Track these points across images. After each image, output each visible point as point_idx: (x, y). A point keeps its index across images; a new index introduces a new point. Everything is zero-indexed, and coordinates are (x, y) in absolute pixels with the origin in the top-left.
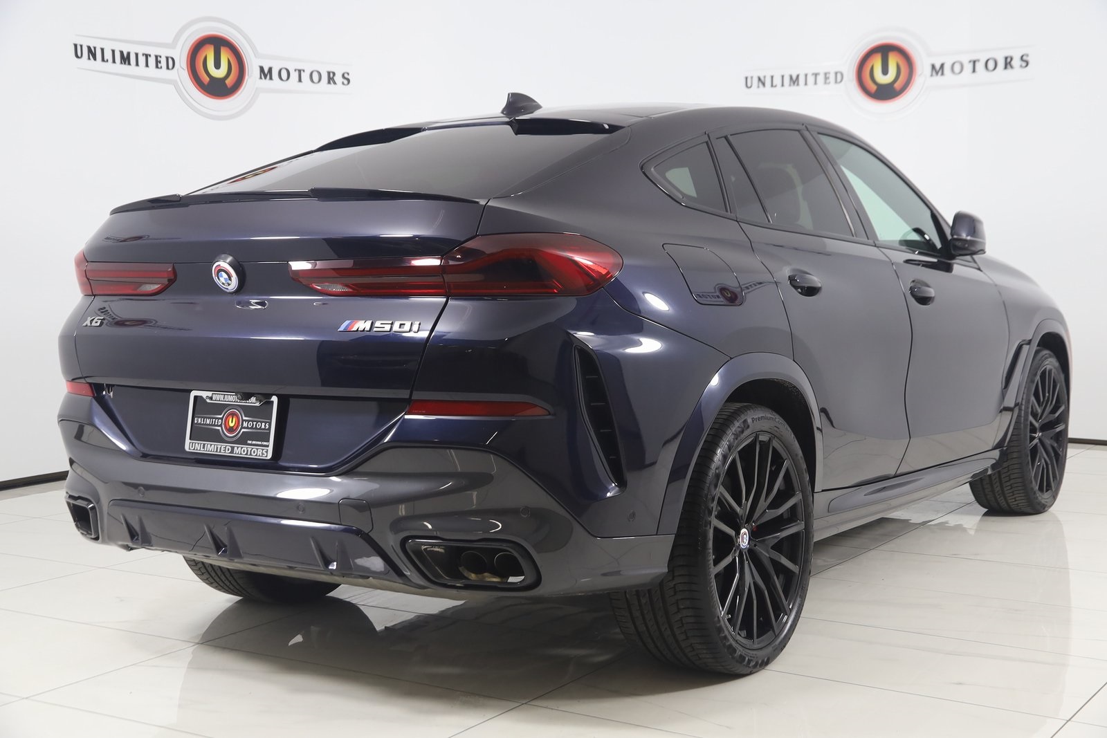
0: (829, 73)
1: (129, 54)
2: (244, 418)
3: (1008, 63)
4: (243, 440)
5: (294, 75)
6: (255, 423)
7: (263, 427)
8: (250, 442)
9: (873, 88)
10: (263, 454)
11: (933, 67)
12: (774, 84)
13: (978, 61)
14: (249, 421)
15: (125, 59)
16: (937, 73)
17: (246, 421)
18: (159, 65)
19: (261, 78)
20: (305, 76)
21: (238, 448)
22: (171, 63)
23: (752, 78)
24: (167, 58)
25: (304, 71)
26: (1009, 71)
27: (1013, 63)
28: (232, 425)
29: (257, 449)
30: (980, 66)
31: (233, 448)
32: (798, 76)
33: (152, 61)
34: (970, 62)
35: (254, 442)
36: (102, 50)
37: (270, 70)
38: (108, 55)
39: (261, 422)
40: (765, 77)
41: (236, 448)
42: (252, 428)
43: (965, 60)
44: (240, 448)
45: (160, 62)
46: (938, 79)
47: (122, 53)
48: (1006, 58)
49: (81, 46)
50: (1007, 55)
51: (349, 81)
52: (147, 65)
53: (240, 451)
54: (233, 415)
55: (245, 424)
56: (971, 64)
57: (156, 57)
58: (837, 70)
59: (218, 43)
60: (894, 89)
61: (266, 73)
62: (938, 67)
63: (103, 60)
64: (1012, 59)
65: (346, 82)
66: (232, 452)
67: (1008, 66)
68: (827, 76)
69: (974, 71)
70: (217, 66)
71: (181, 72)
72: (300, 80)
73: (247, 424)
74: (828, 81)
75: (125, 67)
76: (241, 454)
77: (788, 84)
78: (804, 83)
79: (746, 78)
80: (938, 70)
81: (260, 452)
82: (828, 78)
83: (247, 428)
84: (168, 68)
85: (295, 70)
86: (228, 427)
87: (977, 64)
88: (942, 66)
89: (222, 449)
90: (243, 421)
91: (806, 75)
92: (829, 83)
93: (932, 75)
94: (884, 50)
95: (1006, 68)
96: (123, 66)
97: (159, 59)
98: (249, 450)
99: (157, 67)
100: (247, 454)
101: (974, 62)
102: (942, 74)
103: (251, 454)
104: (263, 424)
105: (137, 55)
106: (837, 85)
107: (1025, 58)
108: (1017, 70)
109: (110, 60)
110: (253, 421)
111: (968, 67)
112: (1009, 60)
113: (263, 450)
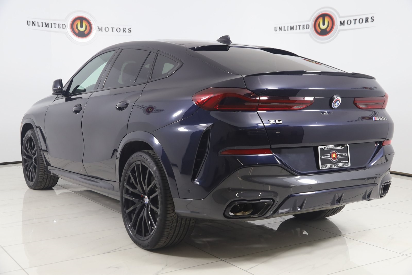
0: (304, 25)
1: (48, 24)
2: (338, 154)
3: (367, 20)
4: (339, 161)
5: (111, 30)
6: (342, 155)
7: (345, 156)
8: (342, 162)
9: (319, 30)
10: (347, 165)
11: (341, 22)
12: (285, 30)
13: (357, 19)
14: (340, 154)
15: (47, 25)
16: (342, 25)
17: (339, 154)
18: (60, 27)
19: (98, 31)
20: (115, 30)
21: (339, 164)
22: (64, 26)
23: (277, 27)
24: (63, 25)
25: (114, 28)
26: (367, 23)
27: (368, 20)
28: (334, 157)
29: (345, 164)
30: (357, 21)
31: (337, 165)
32: (293, 26)
33: (57, 26)
34: (354, 20)
35: (343, 162)
36: (38, 22)
37: (102, 27)
38: (40, 24)
39: (344, 154)
40: (282, 27)
41: (338, 165)
42: (341, 157)
43: (352, 19)
44: (339, 165)
45: (60, 26)
46: (342, 27)
47: (45, 23)
48: (366, 18)
49: (30, 21)
50: (366, 17)
51: (131, 31)
52: (55, 27)
53: (340, 165)
54: (334, 153)
55: (339, 156)
56: (354, 21)
57: (59, 24)
58: (307, 24)
59: (82, 19)
60: (327, 31)
61: (99, 29)
62: (342, 22)
63: (38, 26)
64: (368, 18)
65: (130, 31)
66: (337, 166)
67: (367, 22)
68: (304, 26)
69: (355, 23)
70: (82, 27)
71: (68, 29)
72: (113, 31)
73: (340, 156)
74: (304, 28)
75: (47, 28)
76: (340, 166)
77: (290, 29)
78: (295, 29)
79: (275, 28)
80: (342, 23)
81: (346, 165)
82: (304, 27)
83: (340, 157)
84: (63, 28)
85: (111, 28)
86: (333, 158)
87: (356, 21)
88: (344, 21)
89: (333, 166)
90: (338, 155)
91: (296, 26)
92: (304, 29)
93: (340, 25)
94: (324, 16)
95: (366, 22)
96: (46, 28)
97: (60, 25)
98: (343, 164)
99: (59, 28)
100: (342, 166)
101: (355, 20)
102: (344, 25)
103: (344, 166)
104: (345, 155)
105: (51, 24)
106: (307, 29)
107: (373, 18)
108: (370, 23)
109: (41, 25)
110: (341, 154)
111: (353, 22)
112: (367, 19)
113: (347, 164)
